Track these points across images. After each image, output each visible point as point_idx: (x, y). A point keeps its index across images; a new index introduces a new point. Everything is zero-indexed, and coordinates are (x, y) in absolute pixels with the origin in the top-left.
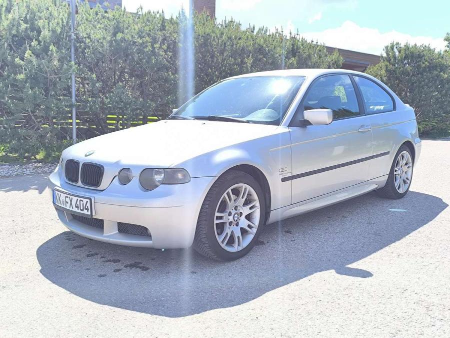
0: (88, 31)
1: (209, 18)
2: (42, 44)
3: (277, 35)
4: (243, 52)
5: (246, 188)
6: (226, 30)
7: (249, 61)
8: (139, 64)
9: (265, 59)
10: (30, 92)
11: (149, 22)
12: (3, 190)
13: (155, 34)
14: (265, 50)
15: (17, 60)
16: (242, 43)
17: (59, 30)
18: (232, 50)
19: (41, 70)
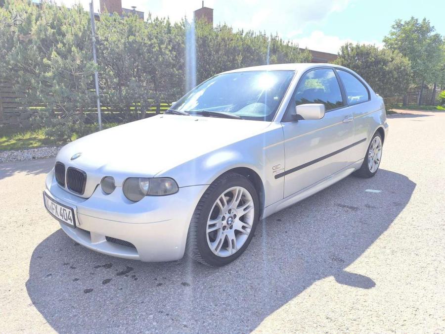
0: (106, 35)
1: (207, 24)
2: (67, 46)
3: (261, 37)
4: (234, 51)
5: (240, 190)
6: (220, 34)
7: (240, 58)
8: (149, 62)
9: (252, 57)
10: (57, 87)
11: (157, 27)
12: (34, 172)
13: (162, 36)
14: (252, 49)
15: (45, 60)
16: (233, 44)
17: (80, 34)
18: (225, 50)
19: (66, 68)
